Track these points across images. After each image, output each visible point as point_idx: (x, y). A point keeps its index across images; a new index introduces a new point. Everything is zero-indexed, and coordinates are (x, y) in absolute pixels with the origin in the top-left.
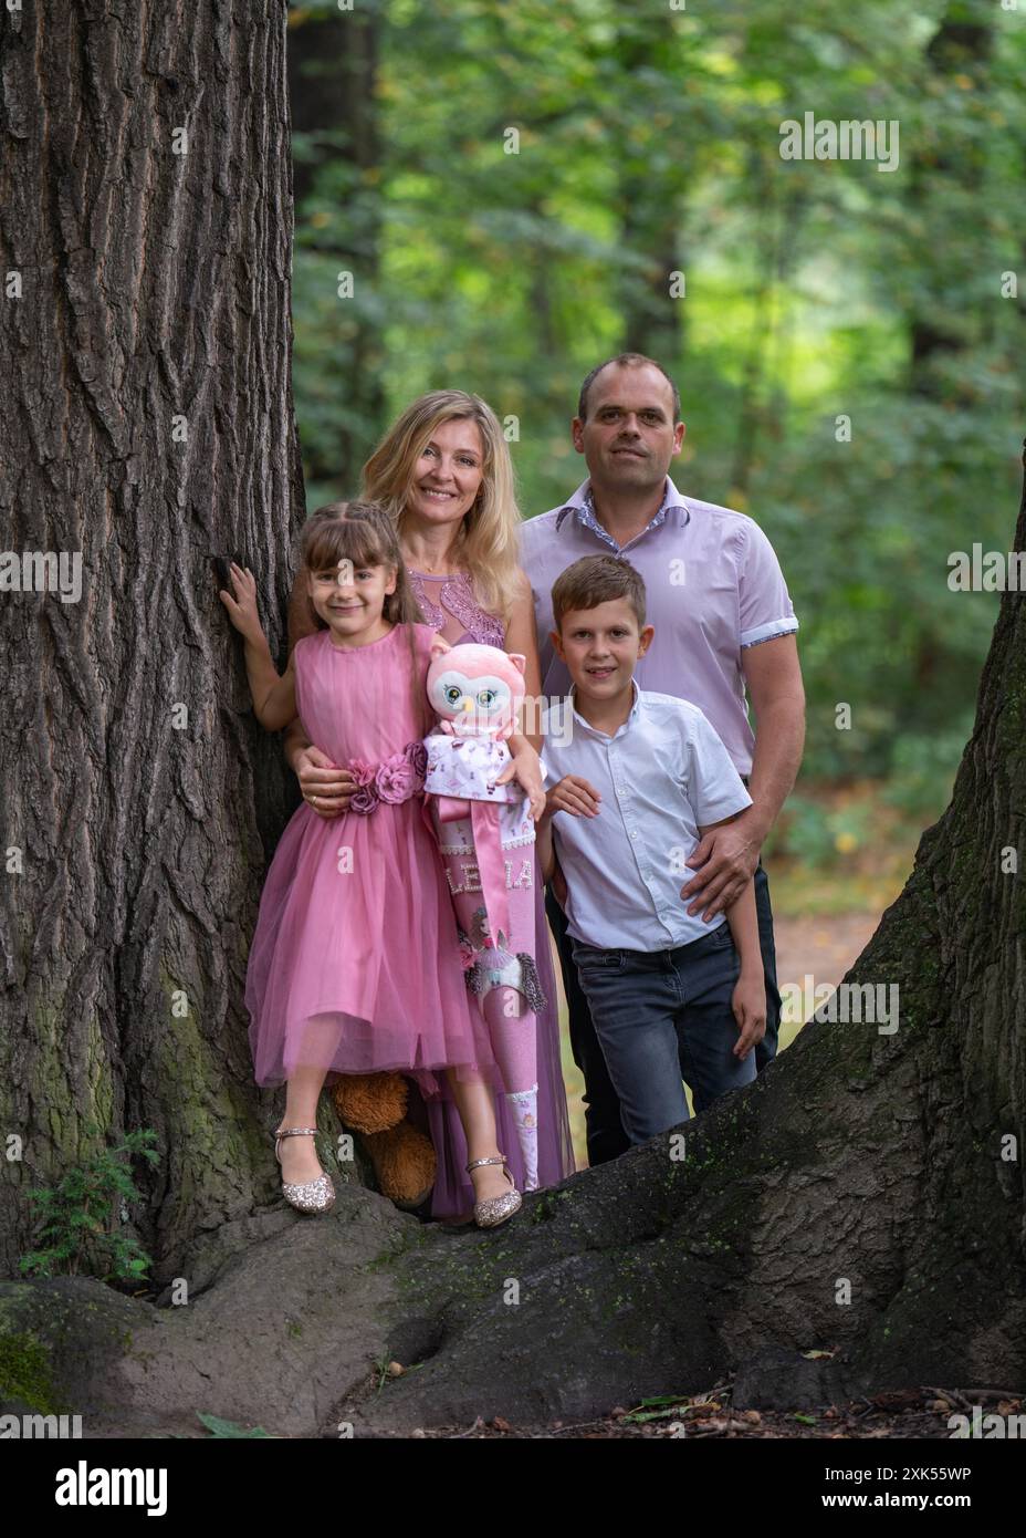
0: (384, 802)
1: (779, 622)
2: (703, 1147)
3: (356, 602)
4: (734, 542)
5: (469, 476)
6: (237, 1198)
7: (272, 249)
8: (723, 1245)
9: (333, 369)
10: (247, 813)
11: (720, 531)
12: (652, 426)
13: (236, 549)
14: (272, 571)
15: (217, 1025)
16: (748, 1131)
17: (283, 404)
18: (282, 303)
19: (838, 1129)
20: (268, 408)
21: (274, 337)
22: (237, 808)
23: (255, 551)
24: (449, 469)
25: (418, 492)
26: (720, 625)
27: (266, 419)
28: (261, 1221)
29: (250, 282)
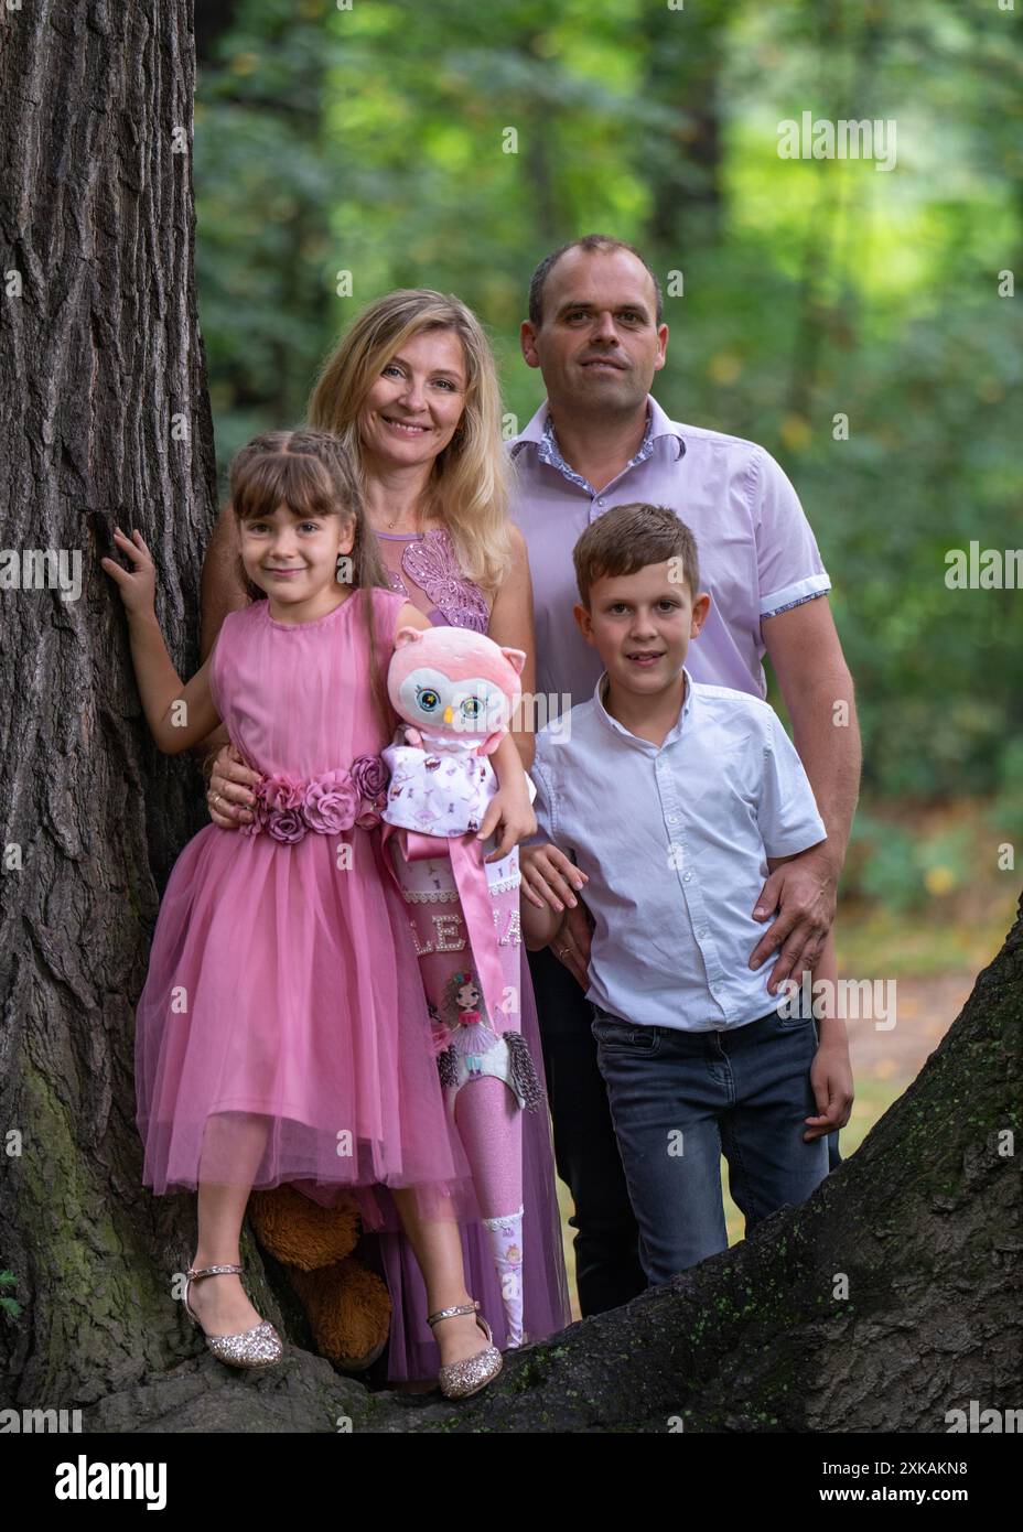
0: (312, 830)
1: (807, 580)
2: (741, 1287)
3: (298, 562)
4: (745, 479)
5: (448, 405)
6: (124, 1361)
7: (166, 105)
8: (769, 1418)
9: (261, 260)
10: (137, 848)
11: (725, 465)
12: (631, 329)
13: (121, 500)
14: (168, 530)
15: (97, 1129)
16: (799, 1266)
17: (183, 309)
18: (181, 176)
19: (920, 1263)
20: (162, 314)
21: (171, 220)
22: (124, 842)
23: (146, 502)
24: (423, 396)
25: (381, 424)
26: (735, 591)
27: (160, 329)
28: (155, 1391)
29: (138, 148)
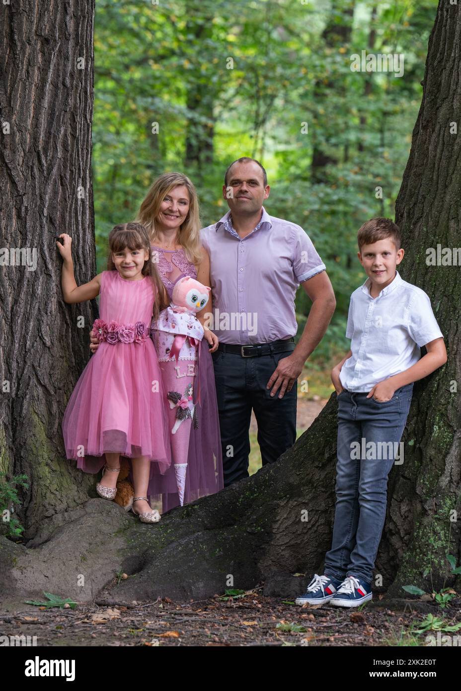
0: (120, 341)
2: (253, 488)
3: (133, 264)
5: (184, 209)
6: (60, 504)
7: (85, 110)
8: (261, 529)
10: (68, 345)
12: (253, 187)
14: (81, 244)
15: (53, 432)
16: (272, 482)
17: (88, 175)
18: (89, 133)
19: (310, 483)
20: (81, 176)
21: (85, 146)
22: (64, 342)
23: (74, 235)
25: (163, 216)
27: (80, 181)
28: (70, 514)
29: (76, 123)
